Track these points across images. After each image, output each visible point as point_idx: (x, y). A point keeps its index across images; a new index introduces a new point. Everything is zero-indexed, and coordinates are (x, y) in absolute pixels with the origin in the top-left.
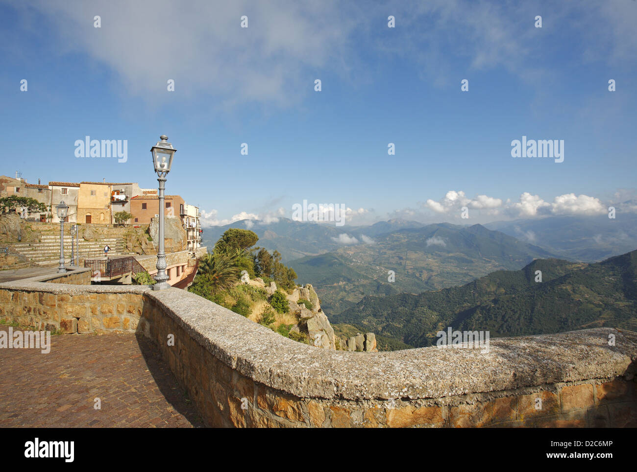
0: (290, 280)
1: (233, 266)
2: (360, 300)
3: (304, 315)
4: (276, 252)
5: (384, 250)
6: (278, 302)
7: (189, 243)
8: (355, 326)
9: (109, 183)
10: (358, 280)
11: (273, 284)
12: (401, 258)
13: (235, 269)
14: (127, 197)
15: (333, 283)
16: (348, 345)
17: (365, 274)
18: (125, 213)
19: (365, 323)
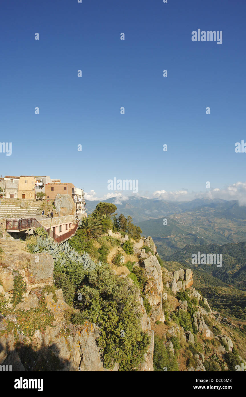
0: (138, 234)
1: (100, 224)
2: (184, 247)
3: (142, 256)
4: (129, 216)
5: (200, 217)
6: (127, 247)
7: (77, 210)
8: (180, 263)
9: (35, 176)
10: (182, 235)
11: (126, 236)
12: (210, 222)
13: (101, 226)
14: (43, 184)
15: (167, 236)
16: (174, 276)
17: (187, 231)
18: (42, 193)
19: (187, 261)
